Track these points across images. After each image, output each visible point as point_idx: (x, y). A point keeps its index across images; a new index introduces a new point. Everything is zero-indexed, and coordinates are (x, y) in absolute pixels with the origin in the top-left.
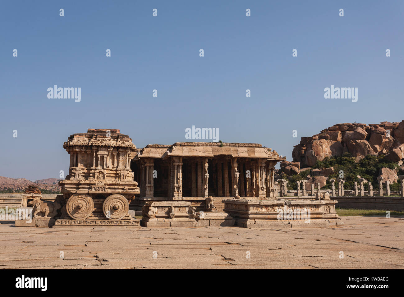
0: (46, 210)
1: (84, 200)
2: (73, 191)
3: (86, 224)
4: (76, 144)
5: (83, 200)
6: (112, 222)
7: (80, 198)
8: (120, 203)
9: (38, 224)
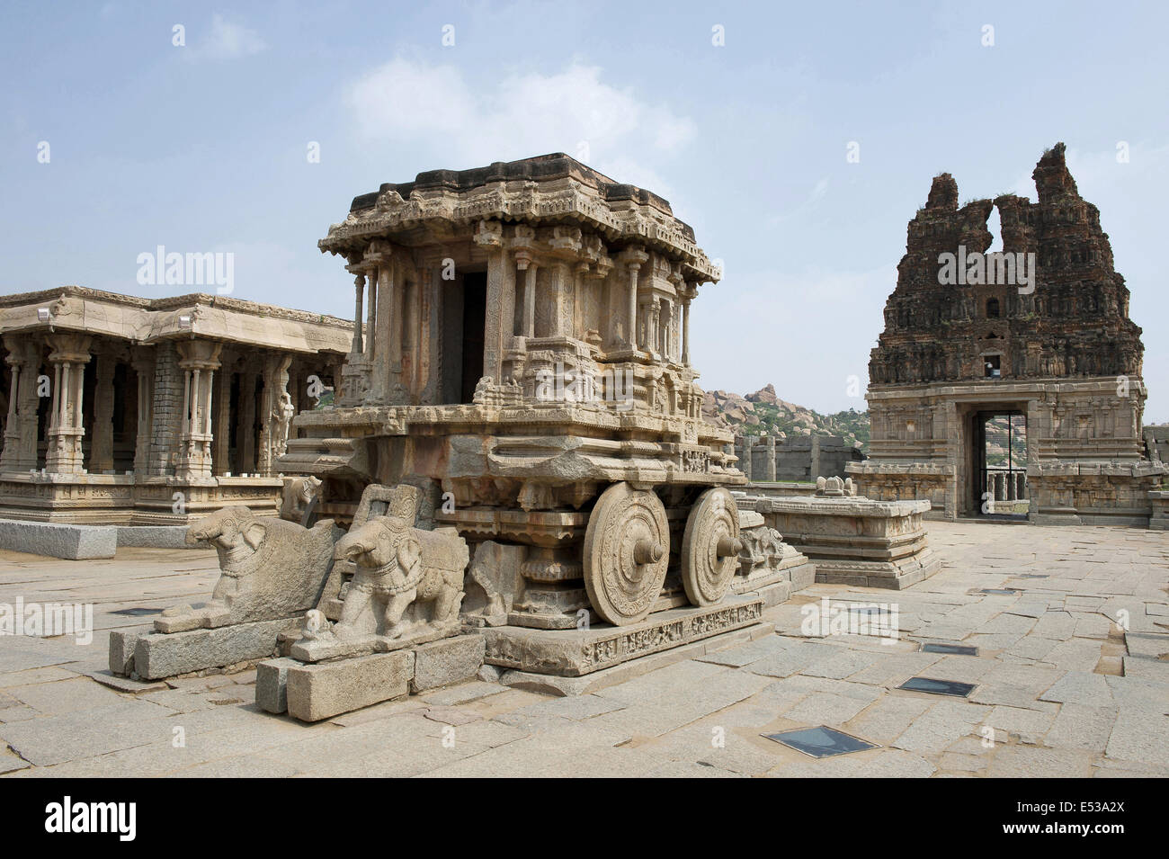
0: (445, 582)
1: (649, 515)
2: (613, 468)
3: (660, 647)
4: (591, 216)
5: (645, 519)
6: (716, 616)
7: (636, 510)
8: (729, 526)
9: (419, 684)
